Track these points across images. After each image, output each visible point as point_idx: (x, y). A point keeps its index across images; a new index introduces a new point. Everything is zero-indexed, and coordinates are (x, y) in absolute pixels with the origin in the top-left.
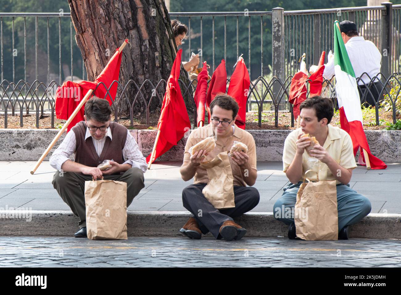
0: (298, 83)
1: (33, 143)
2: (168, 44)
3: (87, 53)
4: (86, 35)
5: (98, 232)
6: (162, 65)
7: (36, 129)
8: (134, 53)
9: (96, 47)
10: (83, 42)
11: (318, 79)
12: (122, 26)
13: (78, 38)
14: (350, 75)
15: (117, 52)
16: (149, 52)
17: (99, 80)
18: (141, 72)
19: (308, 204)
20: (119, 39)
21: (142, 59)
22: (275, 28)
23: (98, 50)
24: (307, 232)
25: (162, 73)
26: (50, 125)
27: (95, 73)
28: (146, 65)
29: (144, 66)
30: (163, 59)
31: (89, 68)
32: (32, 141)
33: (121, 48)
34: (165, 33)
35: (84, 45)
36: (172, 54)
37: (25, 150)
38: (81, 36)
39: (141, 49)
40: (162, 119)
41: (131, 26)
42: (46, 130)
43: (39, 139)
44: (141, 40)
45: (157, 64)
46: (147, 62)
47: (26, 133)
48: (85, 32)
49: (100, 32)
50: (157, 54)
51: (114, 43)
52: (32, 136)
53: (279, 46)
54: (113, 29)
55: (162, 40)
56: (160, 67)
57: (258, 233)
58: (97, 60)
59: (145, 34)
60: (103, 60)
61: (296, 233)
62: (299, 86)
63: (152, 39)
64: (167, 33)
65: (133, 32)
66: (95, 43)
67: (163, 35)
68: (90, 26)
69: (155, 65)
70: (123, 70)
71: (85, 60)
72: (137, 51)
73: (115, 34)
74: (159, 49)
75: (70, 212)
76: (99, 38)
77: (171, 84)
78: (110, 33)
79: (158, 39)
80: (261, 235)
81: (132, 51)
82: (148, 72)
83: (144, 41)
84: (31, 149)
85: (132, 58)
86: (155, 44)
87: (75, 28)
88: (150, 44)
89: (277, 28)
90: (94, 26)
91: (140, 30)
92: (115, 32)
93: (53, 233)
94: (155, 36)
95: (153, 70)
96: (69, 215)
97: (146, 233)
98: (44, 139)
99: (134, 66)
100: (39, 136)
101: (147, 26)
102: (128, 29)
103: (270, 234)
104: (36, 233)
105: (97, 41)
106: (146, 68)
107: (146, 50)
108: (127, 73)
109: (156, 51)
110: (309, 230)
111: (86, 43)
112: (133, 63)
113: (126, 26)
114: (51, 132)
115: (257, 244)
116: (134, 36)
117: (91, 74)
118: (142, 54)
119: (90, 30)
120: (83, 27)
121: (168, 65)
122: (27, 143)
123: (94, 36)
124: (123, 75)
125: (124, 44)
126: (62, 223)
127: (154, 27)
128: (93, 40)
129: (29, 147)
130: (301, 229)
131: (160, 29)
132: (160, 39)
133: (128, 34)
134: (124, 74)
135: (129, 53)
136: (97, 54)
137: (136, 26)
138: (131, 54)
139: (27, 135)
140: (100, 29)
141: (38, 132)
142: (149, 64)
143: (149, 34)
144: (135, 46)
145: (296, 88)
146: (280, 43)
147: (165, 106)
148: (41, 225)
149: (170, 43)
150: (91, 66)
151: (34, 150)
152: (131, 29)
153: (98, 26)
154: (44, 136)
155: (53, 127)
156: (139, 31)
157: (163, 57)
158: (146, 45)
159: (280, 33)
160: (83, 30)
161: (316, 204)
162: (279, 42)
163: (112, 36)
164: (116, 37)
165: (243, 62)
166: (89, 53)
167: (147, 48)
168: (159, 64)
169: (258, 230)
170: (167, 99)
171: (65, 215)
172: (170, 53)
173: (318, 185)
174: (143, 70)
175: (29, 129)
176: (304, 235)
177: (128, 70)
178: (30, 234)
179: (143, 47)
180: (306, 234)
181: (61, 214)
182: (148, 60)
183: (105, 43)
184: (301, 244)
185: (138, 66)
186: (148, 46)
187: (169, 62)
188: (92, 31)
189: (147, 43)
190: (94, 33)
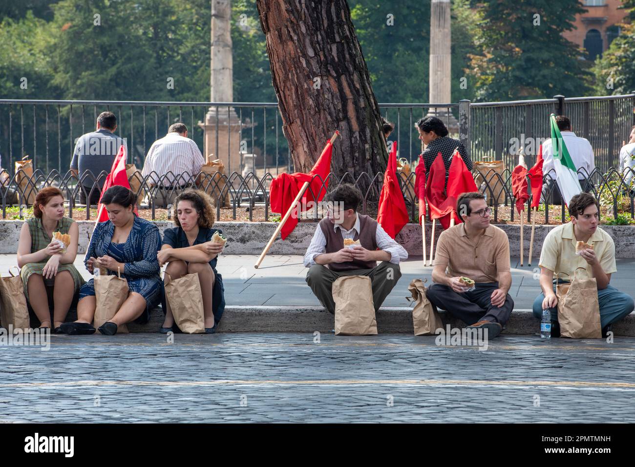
0: (519, 176)
1: (247, 236)
2: (378, 136)
3: (295, 145)
4: (294, 126)
5: (341, 329)
6: (372, 158)
7: (249, 222)
8: (344, 145)
9: (305, 138)
10: (290, 133)
11: (538, 173)
12: (331, 117)
13: (286, 129)
14: (570, 169)
15: (328, 145)
16: (359, 144)
17: (314, 172)
18: (351, 164)
19: (574, 301)
20: (328, 130)
21: (352, 152)
22: (462, 120)
23: (306, 142)
24: (573, 330)
25: (372, 165)
26: (264, 218)
27: (302, 165)
28: (357, 158)
29: (354, 159)
30: (373, 151)
31: (297, 160)
32: (245, 234)
33: (332, 140)
34: (375, 125)
35: (292, 136)
36: (382, 146)
37: (239, 244)
38: (288, 127)
39: (351, 141)
40: (383, 213)
41: (341, 117)
42: (260, 223)
43: (254, 233)
44: (351, 131)
45: (368, 157)
46: (357, 154)
47: (240, 226)
48: (293, 123)
49: (309, 123)
50: (367, 146)
51: (323, 135)
52: (245, 230)
53: (466, 139)
54: (323, 120)
55: (372, 131)
56: (370, 159)
57: (515, 330)
58: (305, 152)
59: (355, 126)
60: (313, 151)
61: (561, 331)
62: (520, 180)
63: (362, 131)
64: (377, 125)
65: (343, 124)
66: (303, 134)
67: (373, 127)
68: (298, 117)
69: (365, 157)
70: (332, 162)
71: (292, 152)
72: (347, 143)
73: (325, 126)
74: (369, 141)
75: (322, 308)
76: (308, 129)
77: (388, 177)
78: (319, 125)
79: (368, 131)
80: (519, 332)
81: (341, 143)
82: (358, 164)
83: (354, 133)
84: (244, 243)
85: (341, 150)
86: (365, 136)
87: (283, 119)
88: (360, 136)
89: (464, 120)
90: (303, 117)
91: (351, 122)
92: (324, 124)
93: (304, 330)
94: (365, 128)
95: (363, 162)
96: (321, 311)
97: (400, 330)
98: (258, 232)
99: (343, 158)
100: (253, 229)
101: (358, 118)
102: (338, 120)
103: (528, 332)
104: (287, 329)
105: (305, 132)
106: (356, 160)
107: (356, 142)
108: (336, 165)
109: (367, 142)
110: (575, 328)
111: (294, 134)
112: (343, 155)
113: (336, 117)
114: (266, 225)
115: (522, 342)
116: (343, 128)
117: (299, 166)
118: (352, 146)
119: (298, 121)
120: (291, 118)
121: (378, 157)
122: (240, 236)
123: (303, 127)
124: (332, 167)
125: (335, 136)
126: (313, 319)
127: (364, 119)
128: (302, 131)
129: (243, 240)
130: (567, 327)
131: (370, 121)
132: (370, 131)
133: (338, 126)
134: (334, 166)
135: (338, 144)
136: (305, 146)
137: (346, 118)
138: (341, 146)
139: (241, 228)
140: (309, 120)
141: (252, 225)
142: (359, 156)
143: (359, 126)
144: (345, 137)
145: (517, 181)
146: (467, 136)
147: (384, 199)
148: (292, 321)
149: (379, 135)
150: (298, 157)
151: (248, 244)
152: (341, 121)
153: (306, 117)
154: (258, 229)
155: (267, 220)
156: (349, 123)
157: (373, 150)
158: (356, 137)
159: (467, 126)
160: (292, 121)
161: (582, 302)
162: (466, 134)
163: (321, 127)
164: (325, 128)
165: (459, 156)
166: (297, 145)
167: (357, 140)
168: (370, 156)
169: (515, 328)
170: (385, 192)
171: (317, 311)
172: (380, 145)
173: (584, 282)
174: (353, 162)
175: (242, 222)
176: (570, 333)
177: (338, 162)
178: (280, 330)
179: (353, 139)
180: (572, 332)
181: (313, 310)
182: (358, 152)
183: (314, 134)
184: (566, 342)
185: (348, 158)
186: (358, 138)
187: (379, 154)
188: (301, 122)
189: (357, 134)
190: (302, 124)
